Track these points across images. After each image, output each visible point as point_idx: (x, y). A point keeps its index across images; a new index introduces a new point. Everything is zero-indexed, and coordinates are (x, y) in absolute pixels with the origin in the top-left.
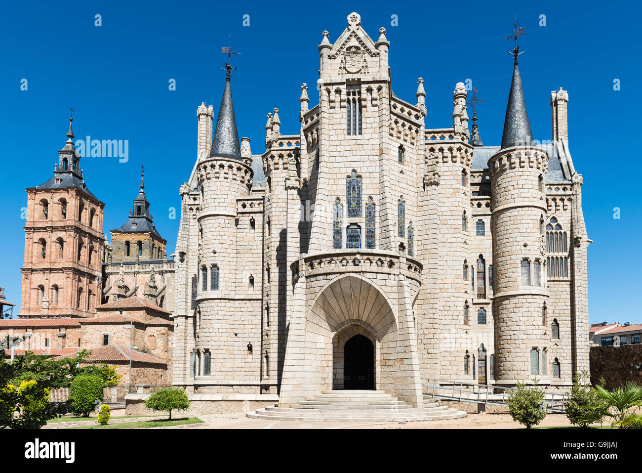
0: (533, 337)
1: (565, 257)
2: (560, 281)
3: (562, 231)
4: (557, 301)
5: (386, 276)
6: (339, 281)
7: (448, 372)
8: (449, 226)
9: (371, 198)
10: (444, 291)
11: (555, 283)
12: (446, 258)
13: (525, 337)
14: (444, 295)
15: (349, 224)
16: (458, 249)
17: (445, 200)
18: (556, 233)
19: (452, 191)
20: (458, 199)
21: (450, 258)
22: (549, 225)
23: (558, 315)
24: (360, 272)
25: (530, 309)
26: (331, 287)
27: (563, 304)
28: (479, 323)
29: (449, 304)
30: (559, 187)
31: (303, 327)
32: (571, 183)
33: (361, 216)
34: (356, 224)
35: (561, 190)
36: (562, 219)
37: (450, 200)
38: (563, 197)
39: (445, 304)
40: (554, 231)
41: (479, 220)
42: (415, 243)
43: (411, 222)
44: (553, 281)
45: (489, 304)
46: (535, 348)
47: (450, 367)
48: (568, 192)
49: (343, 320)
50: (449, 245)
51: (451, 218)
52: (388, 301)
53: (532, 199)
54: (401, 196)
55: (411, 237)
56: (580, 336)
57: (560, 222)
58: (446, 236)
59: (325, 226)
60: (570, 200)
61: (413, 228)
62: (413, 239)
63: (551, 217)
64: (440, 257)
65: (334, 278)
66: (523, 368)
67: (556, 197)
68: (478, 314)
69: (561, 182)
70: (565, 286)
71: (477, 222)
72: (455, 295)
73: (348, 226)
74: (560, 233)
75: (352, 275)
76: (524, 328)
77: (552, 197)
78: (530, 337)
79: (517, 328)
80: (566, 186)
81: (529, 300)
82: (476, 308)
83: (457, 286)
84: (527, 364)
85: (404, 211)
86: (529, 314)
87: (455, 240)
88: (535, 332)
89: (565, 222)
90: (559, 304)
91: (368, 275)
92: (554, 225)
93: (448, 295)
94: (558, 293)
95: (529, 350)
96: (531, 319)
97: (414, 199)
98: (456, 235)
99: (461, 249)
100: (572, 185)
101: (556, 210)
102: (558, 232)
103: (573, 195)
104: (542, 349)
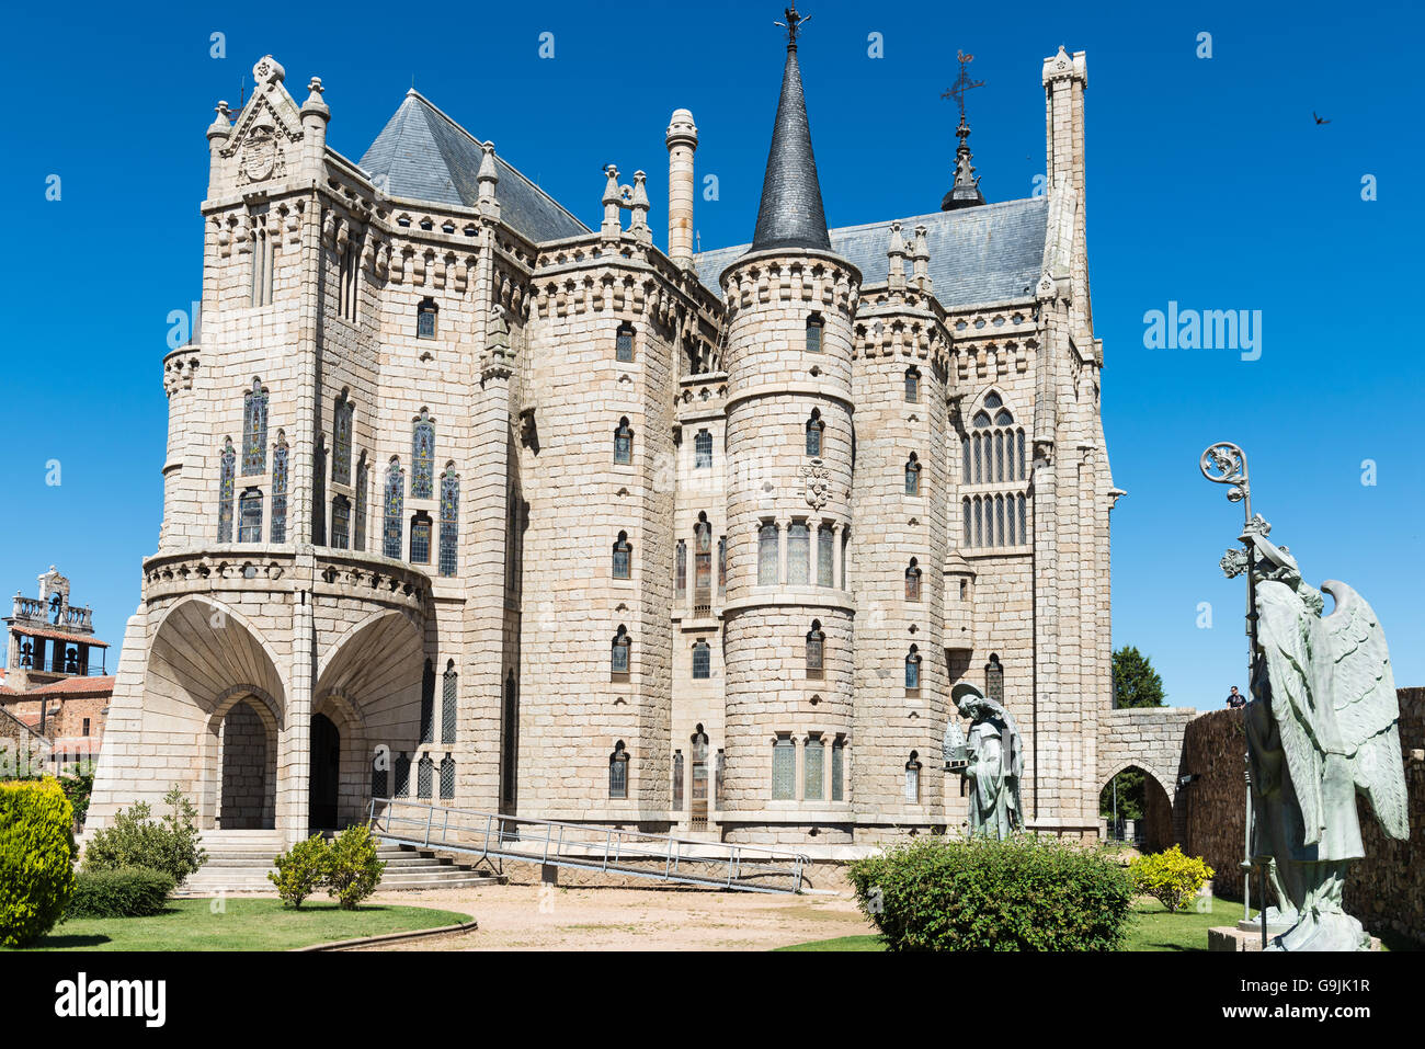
0: (780, 707)
1: (1020, 494)
2: (1006, 557)
3: (1014, 427)
4: (999, 607)
5: (263, 597)
6: (178, 609)
7: (573, 793)
8: (582, 458)
9: (282, 432)
10: (570, 607)
11: (995, 561)
12: (575, 532)
13: (761, 708)
14: (571, 616)
15: (244, 490)
16: (601, 509)
17: (578, 398)
18: (998, 432)
19: (592, 376)
20: (603, 395)
21: (584, 531)
22: (982, 413)
23: (1002, 644)
24: (209, 592)
25: (772, 641)
26: (170, 621)
27: (1014, 615)
28: (696, 676)
29: (578, 635)
30: (1003, 313)
31: (138, 703)
32: (1033, 301)
33: (263, 471)
34: (254, 488)
35: (1009, 321)
36: (1014, 394)
37: (589, 397)
38: (1014, 340)
39: (571, 636)
40: (992, 429)
41: (700, 430)
42: (463, 507)
43: (450, 463)
44: (991, 557)
45: (715, 629)
46: (784, 736)
47: (576, 782)
48: (1028, 326)
49: (225, 687)
50: (583, 501)
51: (588, 438)
52: (266, 647)
53: (786, 376)
54: (424, 410)
55: (450, 497)
56: (1045, 697)
57: (1008, 405)
58: (579, 480)
59: (202, 496)
60: (1032, 344)
61: (457, 476)
62: (457, 499)
63: (985, 393)
64: (565, 529)
65: (173, 604)
66: (754, 783)
67: (996, 341)
68: (695, 654)
69: (1006, 303)
70: (1019, 568)
71: (696, 437)
72: (593, 614)
73: (243, 494)
74: (1009, 432)
75: (196, 597)
76: (757, 686)
77: (987, 342)
78: (770, 708)
79: (746, 687)
80: (1021, 311)
81: (771, 620)
82: (688, 640)
83: (598, 594)
84: (762, 772)
85: (432, 440)
86: (770, 653)
87: (594, 488)
88: (784, 696)
89: (1020, 403)
90: (1003, 616)
91: (224, 597)
92: (992, 412)
93: (578, 615)
94: (1002, 587)
95: (767, 740)
96: (775, 664)
97: (464, 411)
98: (598, 478)
99: (611, 510)
100: (1037, 306)
101: (999, 373)
102: (1003, 429)
103: (1040, 332)
104: (832, 739)
